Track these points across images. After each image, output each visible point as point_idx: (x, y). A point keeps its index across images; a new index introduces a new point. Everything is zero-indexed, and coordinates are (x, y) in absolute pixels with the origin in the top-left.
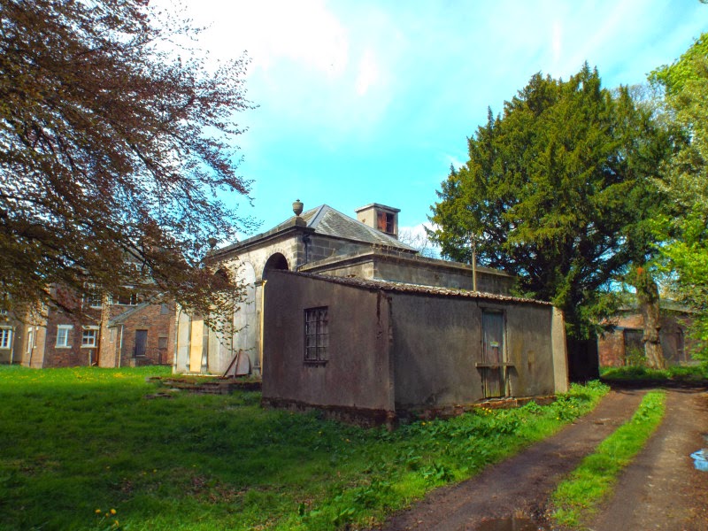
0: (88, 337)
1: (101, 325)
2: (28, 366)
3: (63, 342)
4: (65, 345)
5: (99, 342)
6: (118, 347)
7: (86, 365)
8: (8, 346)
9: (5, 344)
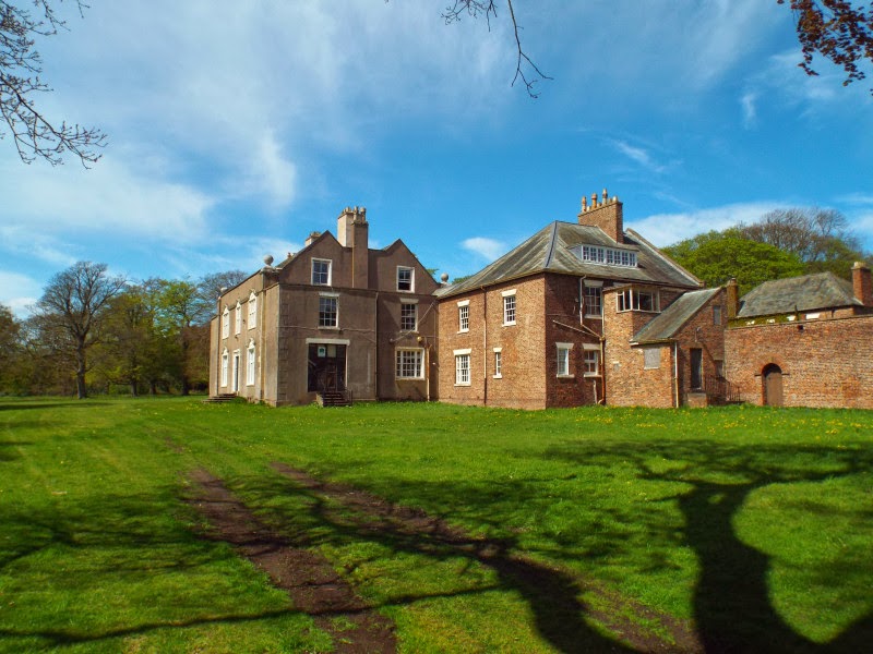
0: (589, 361)
1: (604, 342)
2: (479, 404)
3: (564, 370)
4: (566, 373)
5: (603, 368)
6: (673, 375)
7: (591, 403)
8: (422, 376)
9: (419, 374)
